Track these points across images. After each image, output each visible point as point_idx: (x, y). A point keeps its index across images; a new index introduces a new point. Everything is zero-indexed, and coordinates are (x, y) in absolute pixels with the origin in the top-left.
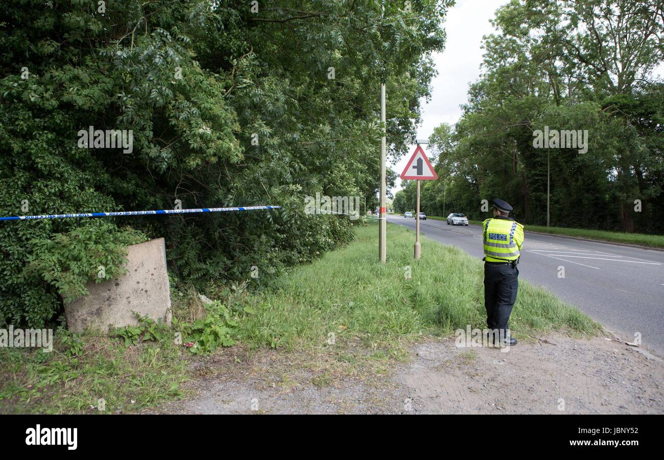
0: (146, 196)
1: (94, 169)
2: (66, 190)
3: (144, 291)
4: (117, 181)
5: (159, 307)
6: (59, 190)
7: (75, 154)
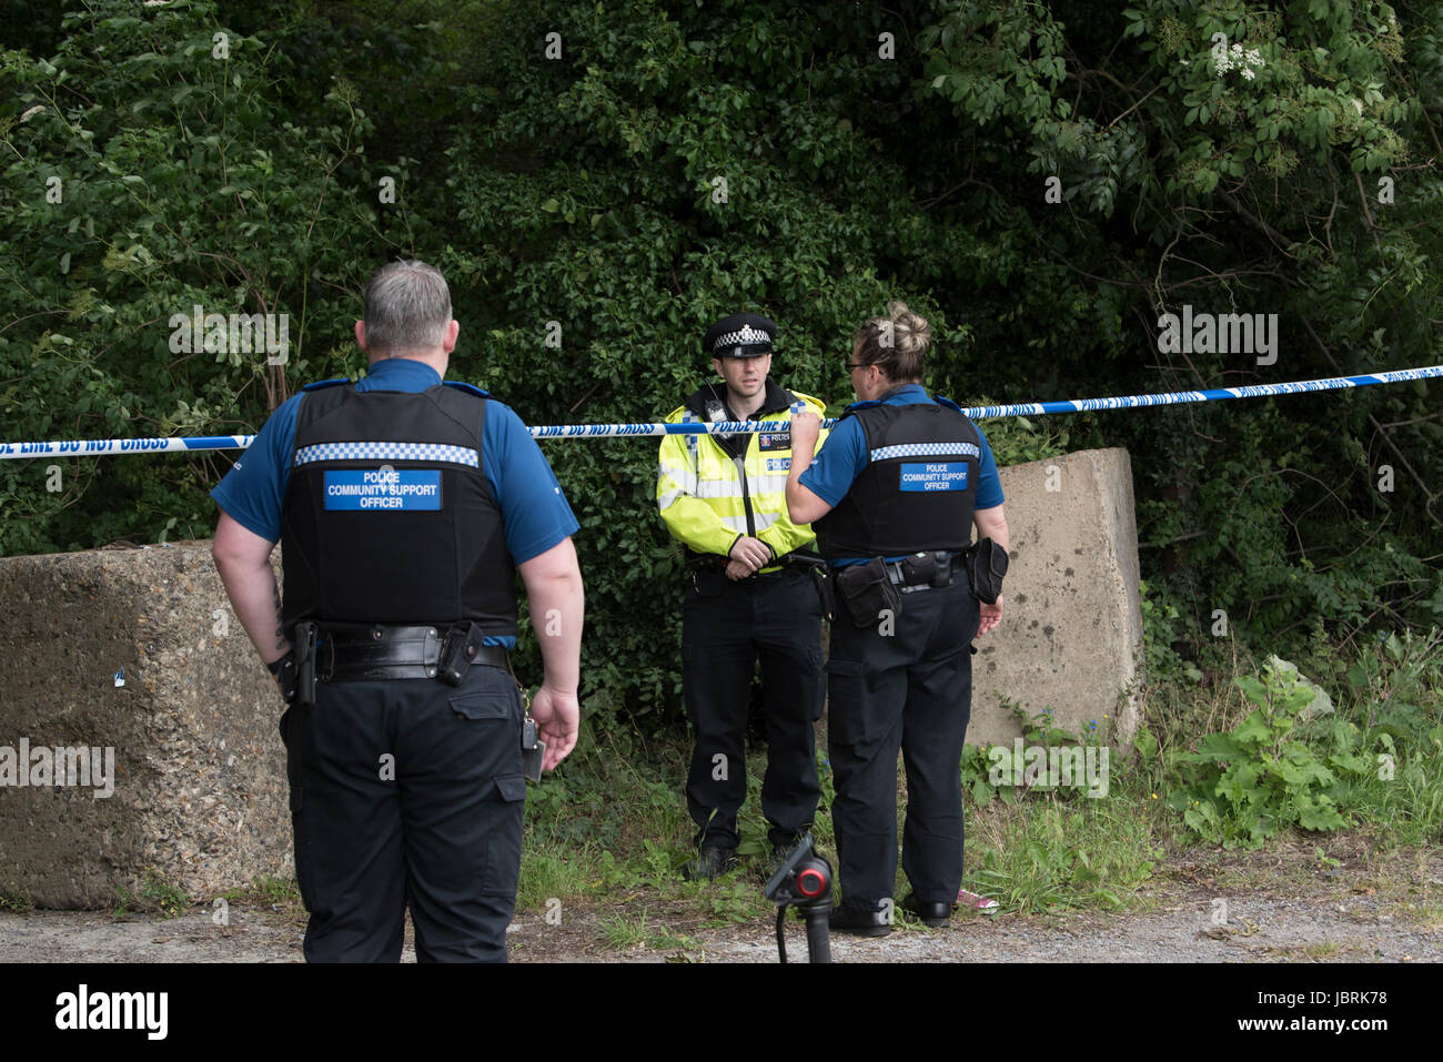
0: (1060, 292)
1: (874, 199)
2: (787, 278)
3: (1039, 632)
4: (952, 237)
5: (1092, 690)
6: (766, 280)
7: (811, 152)
